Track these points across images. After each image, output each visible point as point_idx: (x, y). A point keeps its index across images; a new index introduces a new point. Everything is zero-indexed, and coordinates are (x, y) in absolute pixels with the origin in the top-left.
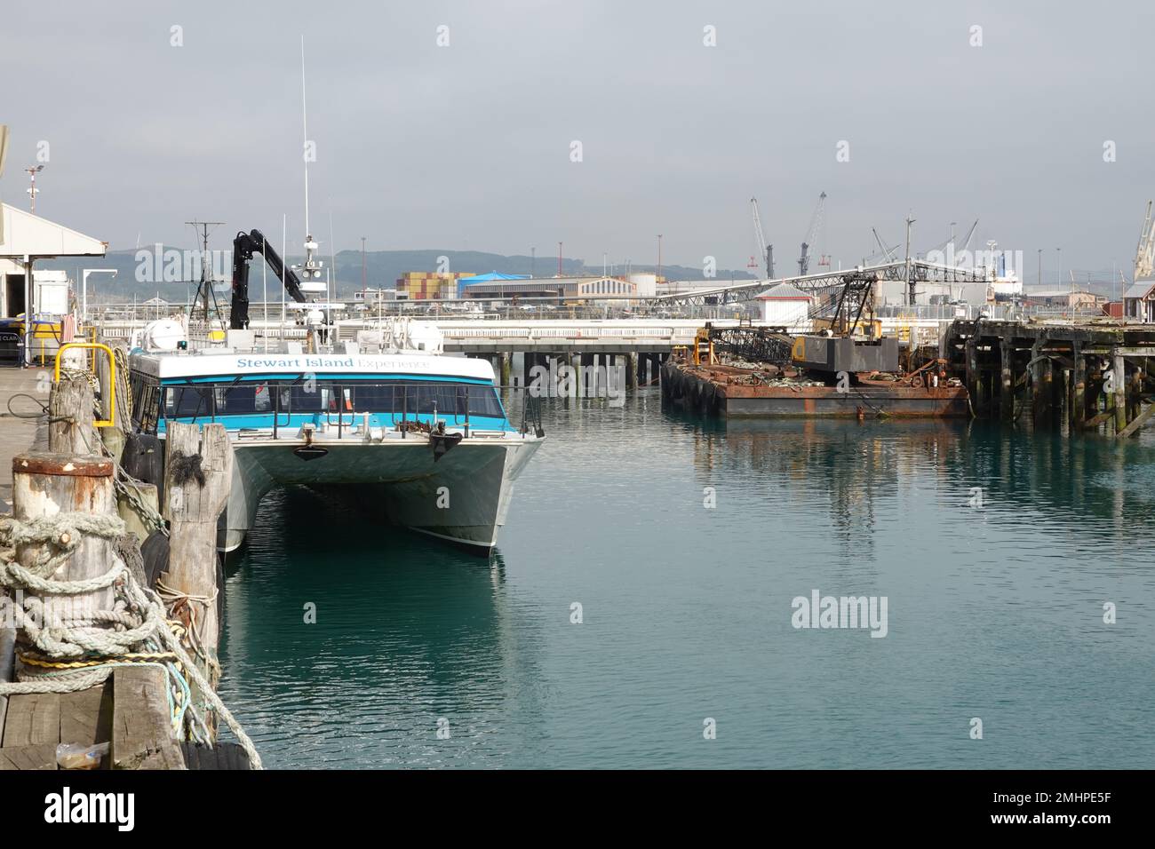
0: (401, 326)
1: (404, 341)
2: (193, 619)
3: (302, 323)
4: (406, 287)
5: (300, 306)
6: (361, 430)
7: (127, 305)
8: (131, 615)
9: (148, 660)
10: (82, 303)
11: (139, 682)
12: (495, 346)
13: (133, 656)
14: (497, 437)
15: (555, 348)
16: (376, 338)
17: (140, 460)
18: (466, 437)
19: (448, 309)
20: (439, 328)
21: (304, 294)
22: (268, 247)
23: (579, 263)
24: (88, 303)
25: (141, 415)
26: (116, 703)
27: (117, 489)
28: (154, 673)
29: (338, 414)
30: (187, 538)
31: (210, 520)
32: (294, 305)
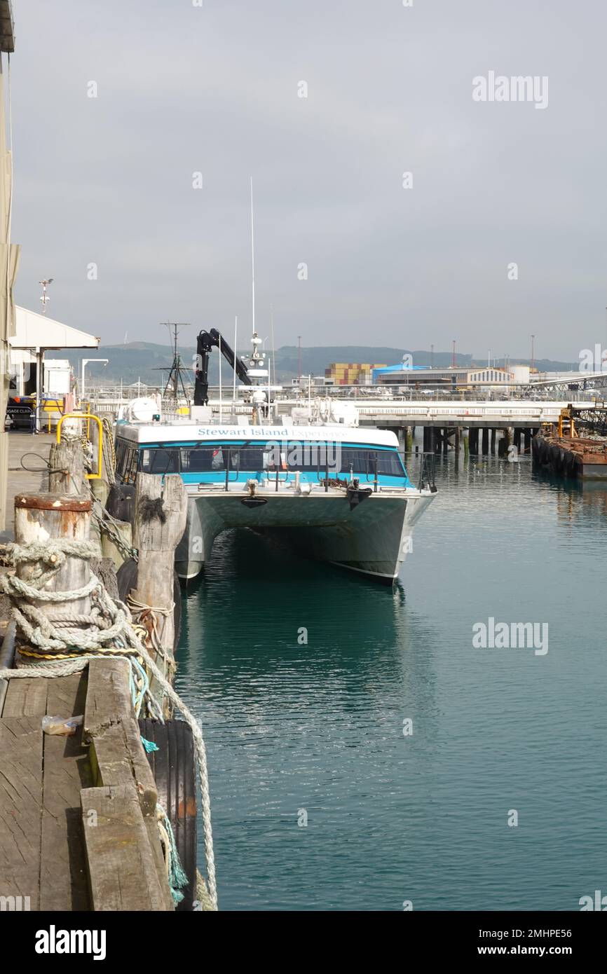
0: (326, 405)
1: (328, 416)
2: (155, 625)
3: (249, 401)
4: (332, 375)
5: (247, 388)
6: (293, 485)
7: (116, 387)
8: (103, 619)
9: (115, 654)
10: (81, 386)
11: (108, 671)
12: (401, 421)
13: (104, 650)
14: (399, 492)
15: (448, 423)
16: (305, 415)
17: (121, 505)
18: (375, 492)
19: (365, 393)
20: (356, 407)
21: (251, 379)
22: (223, 341)
23: (468, 357)
24: (85, 385)
25: (124, 471)
26: (89, 686)
27: (100, 526)
28: (120, 664)
29: (276, 473)
30: (151, 563)
31: (169, 549)
32: (243, 387)
